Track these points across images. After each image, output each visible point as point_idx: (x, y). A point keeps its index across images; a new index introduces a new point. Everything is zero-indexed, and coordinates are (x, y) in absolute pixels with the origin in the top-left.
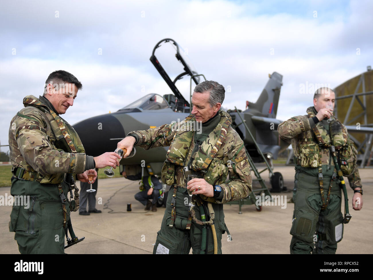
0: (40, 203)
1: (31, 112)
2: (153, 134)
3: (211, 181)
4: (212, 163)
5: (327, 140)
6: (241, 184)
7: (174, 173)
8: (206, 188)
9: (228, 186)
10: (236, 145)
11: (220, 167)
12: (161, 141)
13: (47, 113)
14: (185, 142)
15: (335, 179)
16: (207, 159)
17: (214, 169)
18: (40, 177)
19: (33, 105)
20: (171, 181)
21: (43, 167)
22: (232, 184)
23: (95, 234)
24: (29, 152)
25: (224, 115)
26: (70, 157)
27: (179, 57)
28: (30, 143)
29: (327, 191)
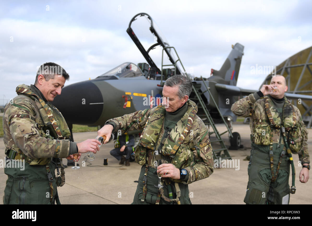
0: (29, 182)
1: (22, 101)
2: (128, 120)
3: (178, 164)
4: (180, 149)
5: (278, 122)
6: (204, 167)
7: (145, 154)
8: (174, 172)
9: (193, 169)
10: (201, 132)
11: (186, 153)
12: (135, 126)
13: (37, 102)
14: (156, 128)
15: (283, 156)
16: (175, 146)
17: (181, 154)
18: (29, 160)
19: (24, 94)
20: (143, 161)
21: (31, 153)
22: (197, 167)
23: (75, 187)
24: (20, 139)
25: (191, 104)
26: (55, 144)
27: (152, 30)
28: (20, 130)
29: (276, 166)
